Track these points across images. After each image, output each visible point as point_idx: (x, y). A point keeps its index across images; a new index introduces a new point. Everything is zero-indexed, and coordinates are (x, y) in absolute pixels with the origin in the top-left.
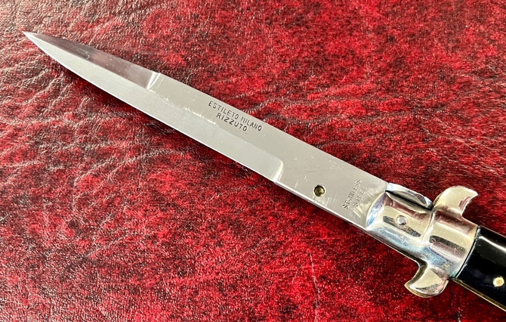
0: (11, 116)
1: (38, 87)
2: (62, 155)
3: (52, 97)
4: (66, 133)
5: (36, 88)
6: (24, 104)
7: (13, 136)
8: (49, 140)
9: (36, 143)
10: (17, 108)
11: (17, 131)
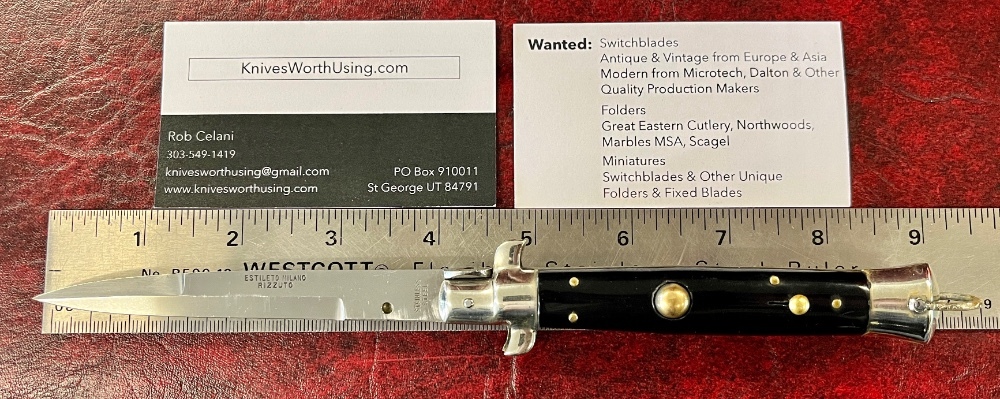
0: (73, 148)
1: (101, 117)
2: (126, 188)
3: (115, 129)
4: (130, 167)
5: (100, 120)
6: (88, 135)
7: (76, 168)
8: (114, 174)
9: (100, 176)
10: (81, 139)
11: (81, 162)
